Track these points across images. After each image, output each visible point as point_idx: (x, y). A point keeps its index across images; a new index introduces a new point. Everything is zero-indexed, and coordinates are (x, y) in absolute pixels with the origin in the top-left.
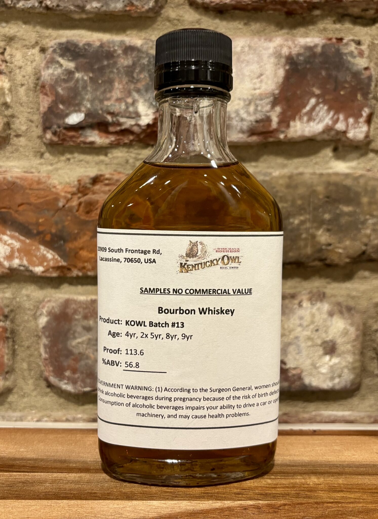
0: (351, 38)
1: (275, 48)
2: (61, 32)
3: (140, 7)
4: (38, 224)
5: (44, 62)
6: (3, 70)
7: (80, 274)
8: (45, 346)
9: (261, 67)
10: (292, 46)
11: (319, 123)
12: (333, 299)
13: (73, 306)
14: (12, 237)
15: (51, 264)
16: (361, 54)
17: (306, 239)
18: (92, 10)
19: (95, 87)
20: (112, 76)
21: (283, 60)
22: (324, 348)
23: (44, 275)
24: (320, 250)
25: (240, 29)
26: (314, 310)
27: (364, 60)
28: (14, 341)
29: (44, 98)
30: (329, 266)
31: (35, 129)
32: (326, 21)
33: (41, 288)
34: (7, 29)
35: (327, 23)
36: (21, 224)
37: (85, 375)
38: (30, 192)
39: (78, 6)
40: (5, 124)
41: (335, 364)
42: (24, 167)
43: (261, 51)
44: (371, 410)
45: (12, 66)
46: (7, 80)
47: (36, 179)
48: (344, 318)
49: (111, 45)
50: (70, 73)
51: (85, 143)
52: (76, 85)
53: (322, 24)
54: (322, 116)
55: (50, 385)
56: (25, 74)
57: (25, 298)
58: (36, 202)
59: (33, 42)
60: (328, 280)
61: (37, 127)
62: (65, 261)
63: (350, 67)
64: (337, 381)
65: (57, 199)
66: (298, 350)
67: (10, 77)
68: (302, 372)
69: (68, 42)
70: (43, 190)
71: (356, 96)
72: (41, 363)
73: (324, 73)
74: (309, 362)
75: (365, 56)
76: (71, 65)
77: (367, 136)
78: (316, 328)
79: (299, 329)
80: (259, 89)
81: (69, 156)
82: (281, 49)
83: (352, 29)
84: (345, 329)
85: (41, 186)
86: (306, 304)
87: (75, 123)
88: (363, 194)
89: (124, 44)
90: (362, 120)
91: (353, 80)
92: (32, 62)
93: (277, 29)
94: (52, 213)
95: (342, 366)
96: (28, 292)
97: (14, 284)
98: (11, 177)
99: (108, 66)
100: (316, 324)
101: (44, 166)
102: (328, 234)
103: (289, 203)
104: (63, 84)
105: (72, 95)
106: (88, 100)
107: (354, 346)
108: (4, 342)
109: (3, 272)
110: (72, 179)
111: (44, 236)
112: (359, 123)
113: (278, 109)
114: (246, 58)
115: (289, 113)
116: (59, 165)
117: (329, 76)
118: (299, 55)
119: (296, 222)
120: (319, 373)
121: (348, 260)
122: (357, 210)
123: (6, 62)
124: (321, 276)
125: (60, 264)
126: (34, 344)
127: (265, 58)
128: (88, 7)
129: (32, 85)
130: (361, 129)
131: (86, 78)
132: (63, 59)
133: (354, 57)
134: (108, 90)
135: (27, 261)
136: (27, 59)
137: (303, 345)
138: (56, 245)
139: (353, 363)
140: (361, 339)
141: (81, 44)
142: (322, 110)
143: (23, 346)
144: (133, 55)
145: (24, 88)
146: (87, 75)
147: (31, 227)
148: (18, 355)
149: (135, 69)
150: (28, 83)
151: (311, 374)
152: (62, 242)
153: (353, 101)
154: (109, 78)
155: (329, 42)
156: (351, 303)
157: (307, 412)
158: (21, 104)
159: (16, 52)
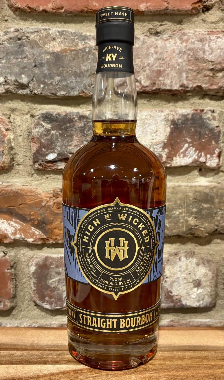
0: (209, 108)
1: (165, 115)
2: (43, 106)
3: (88, 93)
4: (30, 215)
5: (34, 124)
6: (10, 128)
7: (54, 242)
8: (34, 283)
9: (156, 127)
10: (175, 114)
11: (190, 157)
12: (199, 255)
13: (50, 260)
14: (16, 222)
15: (38, 237)
16: (214, 119)
17: (182, 223)
18: (61, 95)
19: (62, 139)
20: (72, 132)
21: (170, 123)
22: (194, 284)
23: (33, 243)
24: (191, 229)
25: (145, 103)
26: (188, 263)
27: (216, 122)
28: (16, 280)
29: (33, 145)
30: (196, 237)
31: (28, 160)
32: (195, 99)
33: (32, 250)
34: (12, 104)
35: (195, 100)
36: (21, 215)
37: (57, 300)
38: (26, 197)
39: (53, 94)
40: (11, 159)
41: (200, 293)
42: (22, 183)
43: (157, 117)
44: (222, 318)
45: (14, 125)
46: (12, 134)
47: (30, 190)
48: (206, 267)
49: (72, 115)
50: (48, 130)
51: (57, 169)
52: (52, 138)
53: (192, 100)
54: (192, 154)
55: (36, 305)
56: (21, 129)
57: (22, 255)
58: (29, 203)
59: (27, 112)
60: (196, 245)
61: (29, 159)
62: (45, 235)
63: (208, 126)
64: (201, 302)
65: (41, 201)
66: (179, 285)
67: (13, 131)
68: (181, 297)
69: (47, 113)
70: (34, 196)
71: (212, 142)
72: (31, 293)
73: (193, 130)
74: (185, 292)
75: (217, 119)
76: (49, 126)
77: (218, 165)
78: (189, 273)
79: (180, 273)
80: (156, 139)
81: (48, 176)
82: (168, 117)
83: (210, 103)
84: (206, 273)
85: (32, 194)
86: (183, 259)
87: (52, 159)
88: (215, 197)
89: (79, 114)
90: (214, 155)
91: (210, 133)
92: (26, 123)
93: (166, 103)
94: (39, 208)
95: (204, 294)
96: (24, 252)
97: (16, 247)
98: (15, 189)
99: (70, 127)
100: (189, 270)
101: (34, 181)
102: (195, 220)
103: (173, 202)
104: (44, 137)
105: (50, 143)
106: (59, 146)
107: (210, 283)
108: (11, 281)
109: (10, 241)
110: (50, 189)
111: (34, 222)
112: (213, 157)
113: (166, 150)
114: (149, 122)
115: (173, 153)
116: (42, 181)
117: (196, 131)
118: (178, 119)
119: (177, 213)
120: (191, 298)
121: (207, 234)
122: (212, 206)
123: (11, 123)
124: (192, 243)
125: (43, 237)
126: (27, 282)
127: (159, 121)
128: (58, 94)
129: (26, 136)
130: (215, 161)
131: (57, 133)
132: (44, 122)
133: (211, 120)
134: (70, 140)
135: (24, 235)
136: (23, 121)
137: (182, 282)
138: (40, 227)
139: (211, 292)
140: (215, 278)
141: (54, 114)
142: (192, 151)
143: (21, 282)
144: (84, 121)
145: (21, 137)
146: (58, 132)
147: (26, 217)
148: (18, 288)
149: (85, 128)
150: (24, 134)
151: (186, 299)
152: (44, 225)
153: (210, 145)
154: (70, 133)
155: (196, 112)
156: (210, 258)
157: (185, 320)
158: (20, 147)
159: (17, 117)
